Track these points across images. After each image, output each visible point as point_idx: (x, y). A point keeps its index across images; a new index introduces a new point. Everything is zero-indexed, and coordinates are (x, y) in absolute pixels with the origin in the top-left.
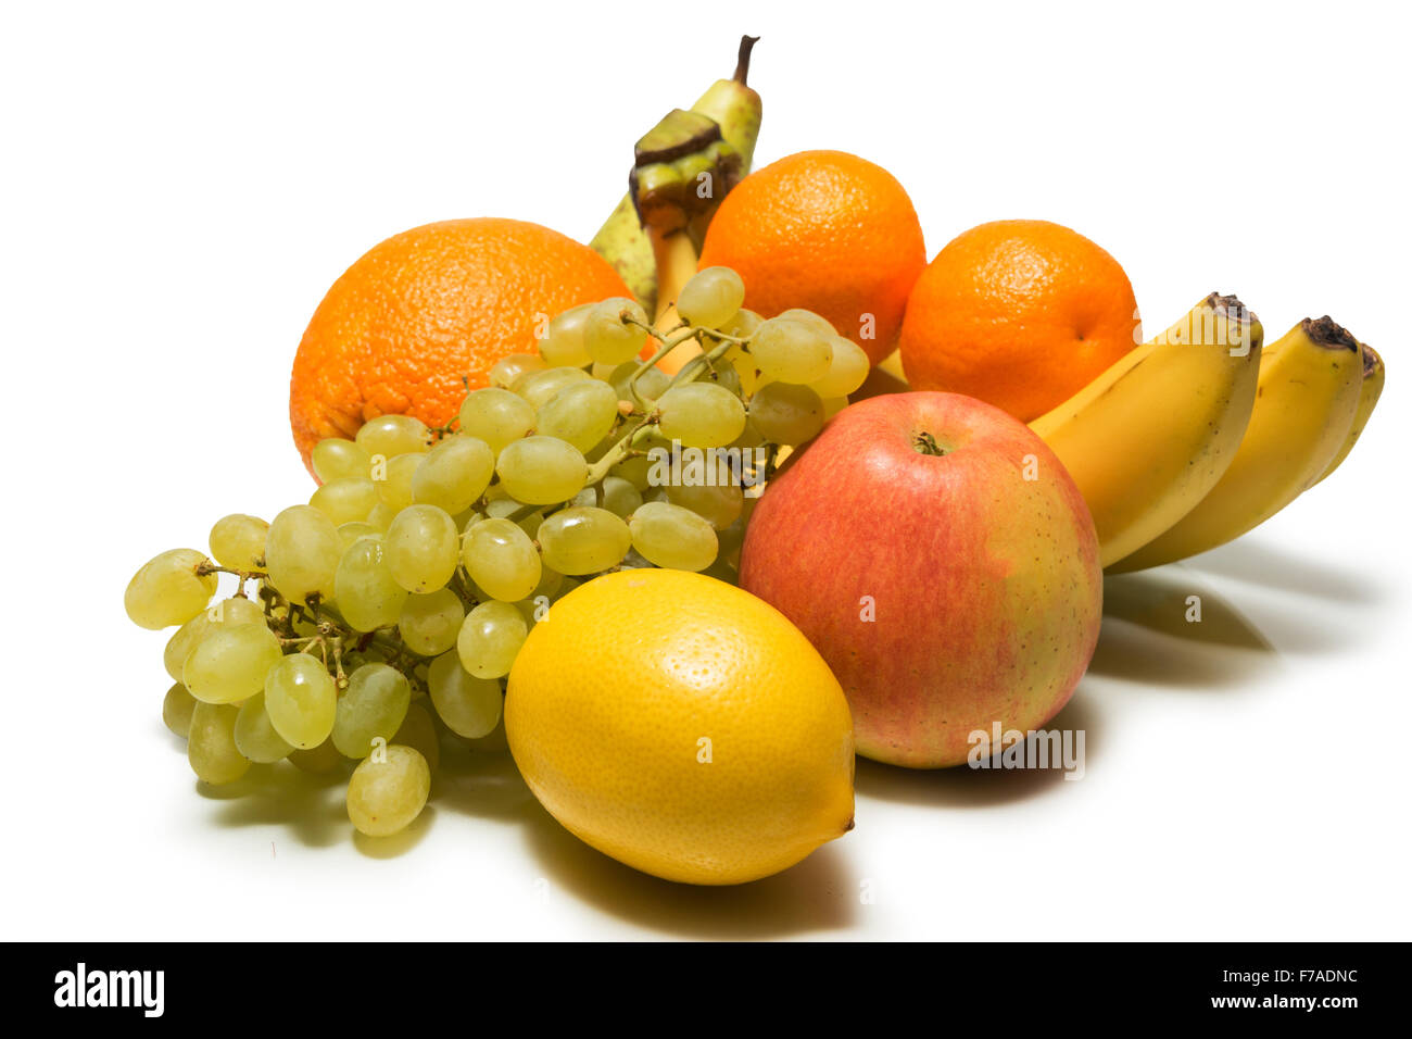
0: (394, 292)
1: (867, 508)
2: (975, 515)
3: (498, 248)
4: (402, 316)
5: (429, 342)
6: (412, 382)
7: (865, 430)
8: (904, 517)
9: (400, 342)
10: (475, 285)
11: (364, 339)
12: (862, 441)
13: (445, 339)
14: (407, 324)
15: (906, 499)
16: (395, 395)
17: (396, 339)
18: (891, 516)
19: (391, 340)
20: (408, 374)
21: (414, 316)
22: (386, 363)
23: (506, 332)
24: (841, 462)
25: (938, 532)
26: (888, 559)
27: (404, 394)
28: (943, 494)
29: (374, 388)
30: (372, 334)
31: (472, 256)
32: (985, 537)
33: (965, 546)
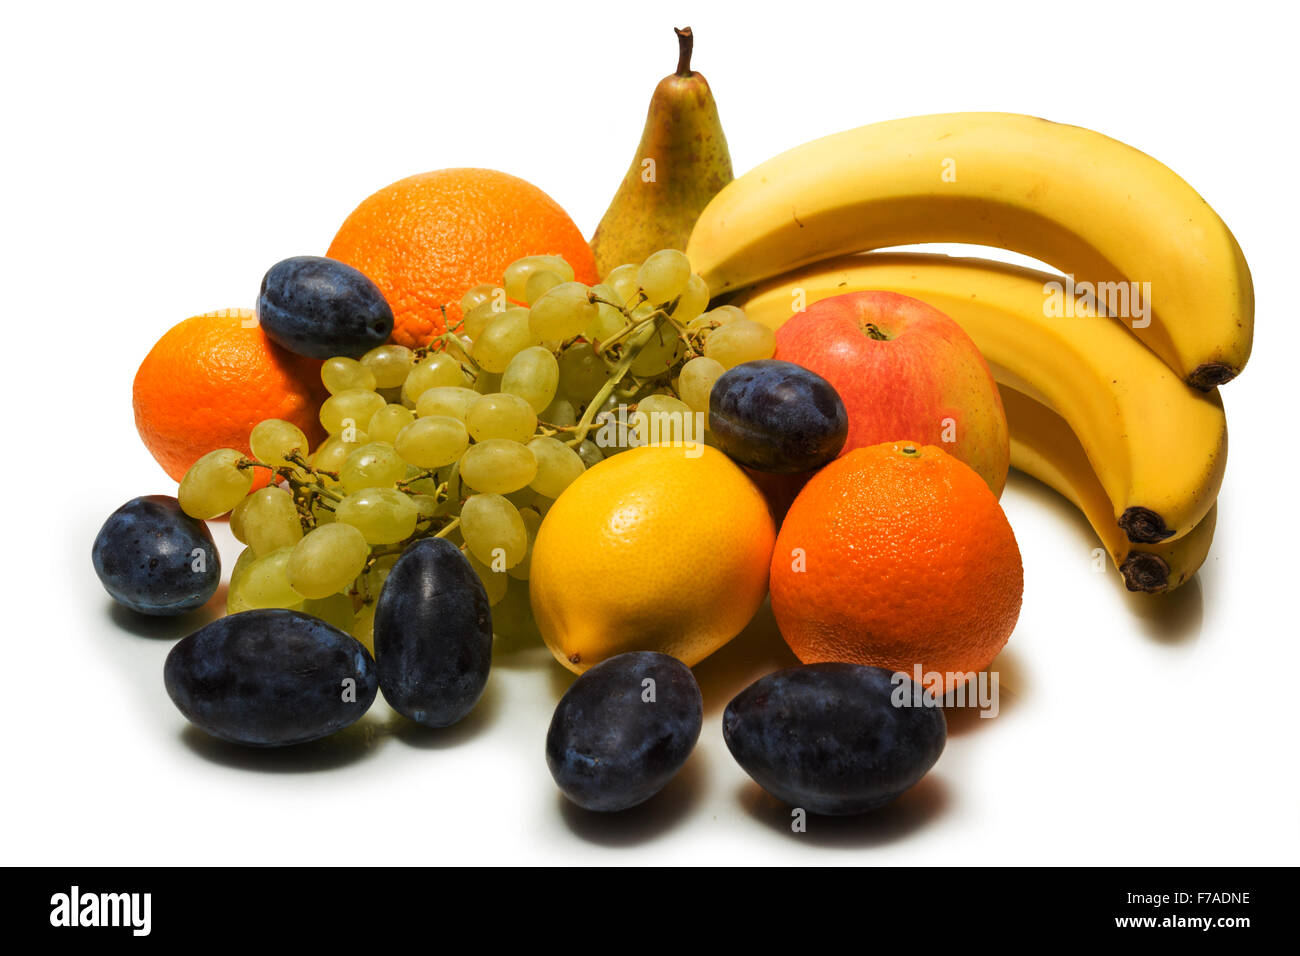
0: (402, 237)
1: (848, 388)
2: (930, 383)
3: (476, 194)
4: (415, 257)
5: (442, 275)
6: (434, 308)
7: (832, 327)
8: (877, 392)
9: (418, 277)
10: (466, 225)
11: (385, 279)
12: (832, 336)
13: (453, 270)
14: (420, 262)
15: (877, 377)
16: (421, 320)
17: (413, 276)
18: (868, 391)
19: (409, 276)
20: (429, 302)
21: (424, 255)
22: (408, 296)
23: (499, 260)
24: (819, 354)
25: (905, 399)
26: (870, 425)
27: (428, 319)
28: (905, 369)
29: (402, 316)
30: (390, 273)
31: (458, 202)
32: (940, 399)
33: (927, 406)
